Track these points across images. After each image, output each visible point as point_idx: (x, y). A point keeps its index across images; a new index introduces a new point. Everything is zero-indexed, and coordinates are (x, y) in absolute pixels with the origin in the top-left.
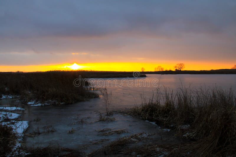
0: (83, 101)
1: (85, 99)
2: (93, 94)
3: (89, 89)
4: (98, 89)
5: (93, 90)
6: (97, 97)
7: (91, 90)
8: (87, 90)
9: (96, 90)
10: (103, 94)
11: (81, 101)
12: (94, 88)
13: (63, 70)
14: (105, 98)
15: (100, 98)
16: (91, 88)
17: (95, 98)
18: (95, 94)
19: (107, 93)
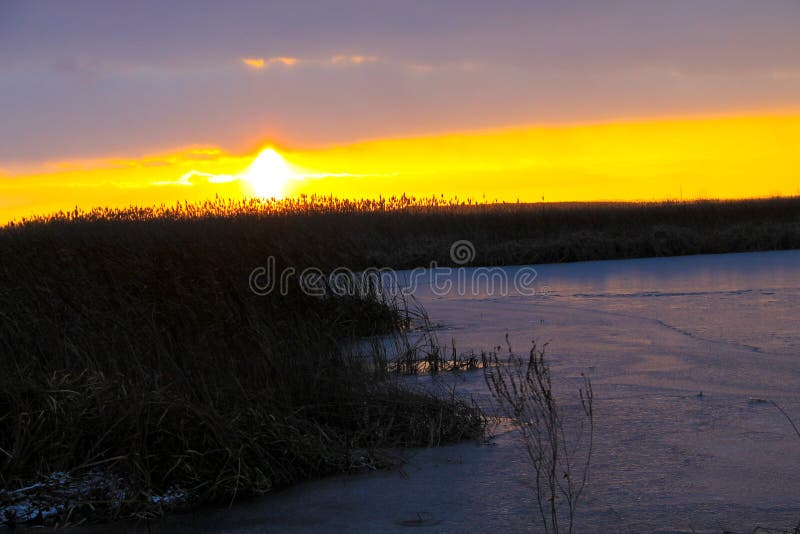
0: (345, 470)
1: (359, 455)
2: (433, 407)
3: (391, 366)
4: (472, 361)
5: (433, 370)
6: (466, 437)
7: (414, 372)
8: (381, 374)
9: (455, 368)
10: (518, 412)
11: (324, 472)
12: (433, 358)
13: (170, 205)
14: (533, 442)
15: (490, 442)
16: (410, 358)
17: (446, 440)
18: (450, 409)
19: (548, 396)
